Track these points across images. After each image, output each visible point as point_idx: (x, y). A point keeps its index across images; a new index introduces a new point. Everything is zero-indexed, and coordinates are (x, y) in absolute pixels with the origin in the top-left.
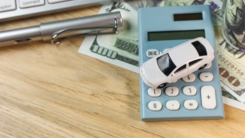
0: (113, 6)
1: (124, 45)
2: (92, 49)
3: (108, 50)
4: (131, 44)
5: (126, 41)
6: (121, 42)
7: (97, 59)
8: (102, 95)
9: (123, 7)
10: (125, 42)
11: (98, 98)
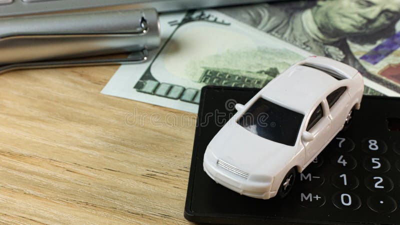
0: (187, 18)
1: (225, 79)
2: (139, 87)
3: (184, 90)
4: (245, 78)
5: (229, 72)
6: (218, 75)
7: (155, 105)
8: (177, 176)
9: (211, 19)
10: (226, 74)
11: (166, 182)
